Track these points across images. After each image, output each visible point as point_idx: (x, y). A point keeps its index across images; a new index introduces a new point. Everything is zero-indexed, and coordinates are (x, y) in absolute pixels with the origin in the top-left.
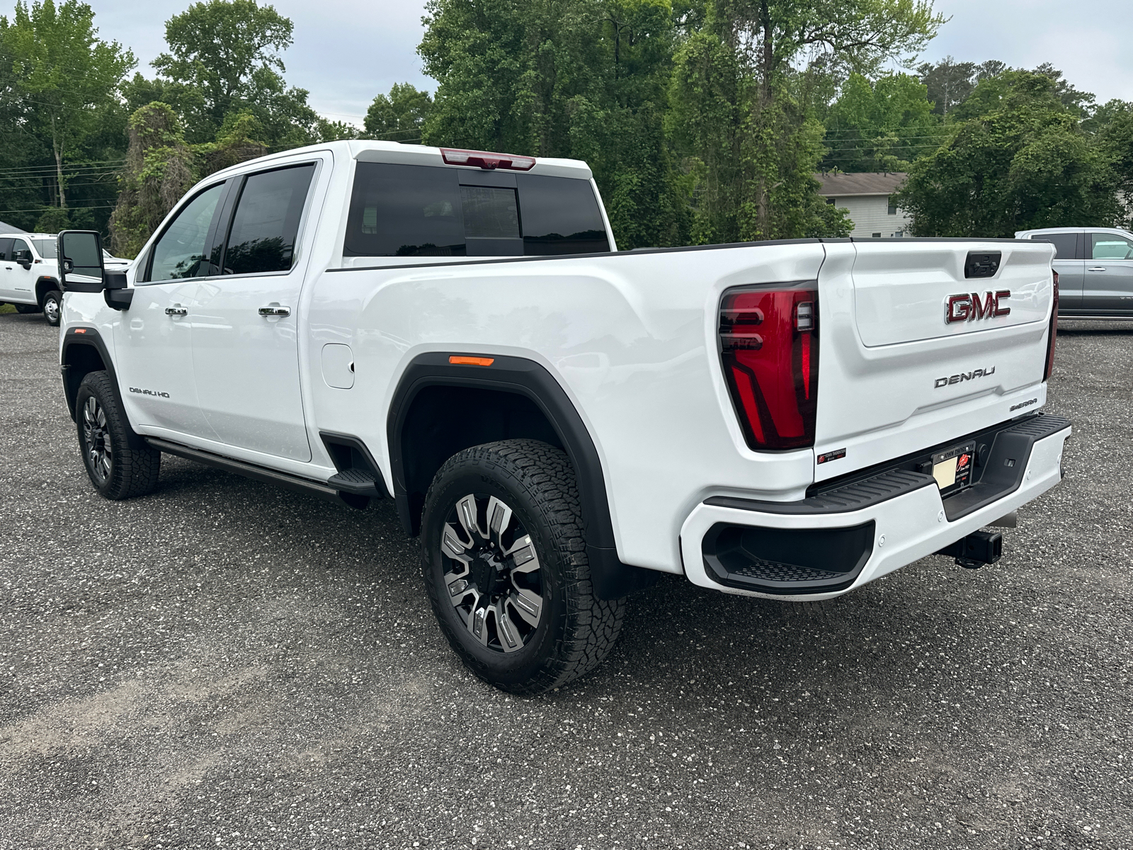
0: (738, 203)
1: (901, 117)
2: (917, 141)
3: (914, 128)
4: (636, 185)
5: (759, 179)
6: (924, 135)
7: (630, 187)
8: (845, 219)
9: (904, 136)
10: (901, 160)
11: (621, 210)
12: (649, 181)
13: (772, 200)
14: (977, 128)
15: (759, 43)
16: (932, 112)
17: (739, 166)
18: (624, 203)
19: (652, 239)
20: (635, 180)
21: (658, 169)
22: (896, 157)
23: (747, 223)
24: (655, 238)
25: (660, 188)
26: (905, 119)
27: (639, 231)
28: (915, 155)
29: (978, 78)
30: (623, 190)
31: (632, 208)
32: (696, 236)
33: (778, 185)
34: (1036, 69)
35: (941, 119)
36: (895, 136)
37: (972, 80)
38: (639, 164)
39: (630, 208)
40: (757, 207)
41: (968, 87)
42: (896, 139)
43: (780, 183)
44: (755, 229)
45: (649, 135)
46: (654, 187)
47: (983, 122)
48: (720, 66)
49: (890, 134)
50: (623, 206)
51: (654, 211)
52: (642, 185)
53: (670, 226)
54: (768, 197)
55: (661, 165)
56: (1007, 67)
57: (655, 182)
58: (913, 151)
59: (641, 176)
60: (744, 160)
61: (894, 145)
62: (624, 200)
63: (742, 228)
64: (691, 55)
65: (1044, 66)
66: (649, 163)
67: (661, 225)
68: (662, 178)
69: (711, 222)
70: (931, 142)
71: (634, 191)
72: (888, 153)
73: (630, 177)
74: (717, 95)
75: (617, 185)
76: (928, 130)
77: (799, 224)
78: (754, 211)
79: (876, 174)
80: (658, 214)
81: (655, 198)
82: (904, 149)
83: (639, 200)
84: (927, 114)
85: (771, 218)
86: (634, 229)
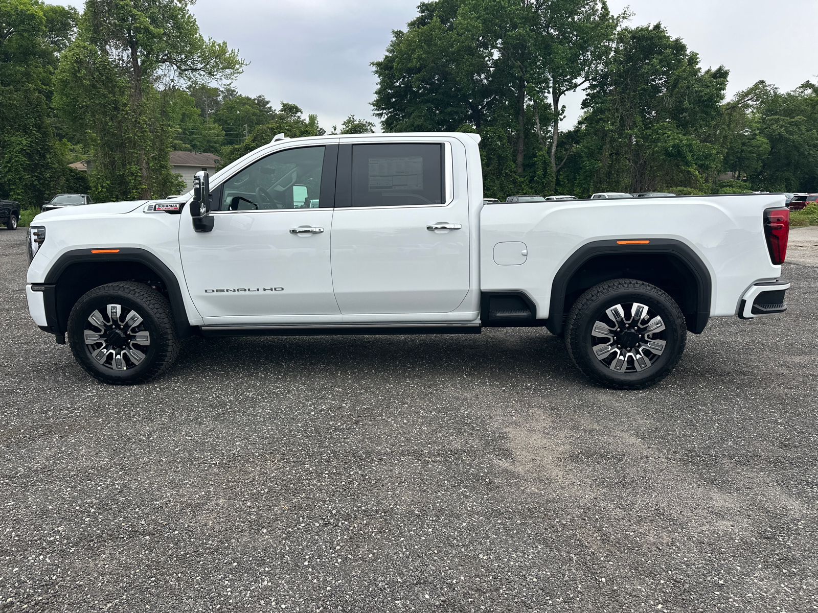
0: (124, 165)
1: (181, 117)
2: (192, 133)
3: (189, 124)
4: (26, 145)
5: (140, 150)
6: (197, 130)
7: (21, 147)
8: (180, 180)
9: (184, 129)
10: (185, 144)
11: (15, 164)
12: (37, 144)
13: (151, 165)
14: (266, 131)
15: (128, 56)
16: (199, 115)
17: (122, 140)
18: (17, 159)
19: (44, 187)
20: (24, 142)
21: (43, 135)
22: (181, 142)
23: (135, 180)
24: (46, 187)
25: (46, 149)
26: (183, 118)
27: (32, 180)
28: (192, 141)
29: (224, 98)
30: (14, 149)
31: (24, 162)
32: (95, 187)
33: (152, 155)
34: (256, 97)
35: (205, 120)
36: (179, 128)
37: (220, 98)
38: (25, 130)
39: (22, 163)
40: (140, 169)
41: (217, 103)
42: (180, 130)
43: (154, 154)
44: (140, 184)
45: (33, 109)
46: (41, 148)
47: (268, 128)
48: (101, 68)
49: (176, 127)
50: (16, 161)
51: (43, 166)
52: (31, 146)
53: (59, 178)
54: (148, 163)
55: (45, 132)
56: (239, 94)
57: (41, 145)
58: (191, 139)
59: (29, 139)
60: (126, 136)
61: (179, 134)
62: (16, 156)
63: (130, 182)
64: (77, 56)
65: (260, 97)
66: (34, 130)
67: (51, 177)
68: (47, 142)
69: (106, 177)
70: (201, 134)
71: (25, 150)
72: (176, 138)
73: (20, 139)
74: (100, 88)
75: (8, 145)
76: (198, 126)
77: (169, 182)
78: (139, 171)
79: (189, 152)
80: (46, 169)
81: (43, 157)
82: (185, 137)
83: (29, 156)
84: (196, 117)
85: (151, 177)
86: (28, 179)
